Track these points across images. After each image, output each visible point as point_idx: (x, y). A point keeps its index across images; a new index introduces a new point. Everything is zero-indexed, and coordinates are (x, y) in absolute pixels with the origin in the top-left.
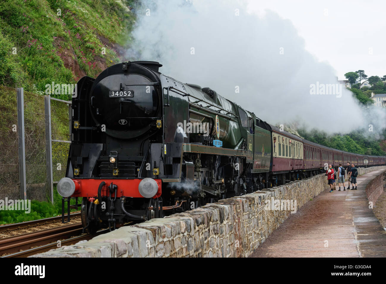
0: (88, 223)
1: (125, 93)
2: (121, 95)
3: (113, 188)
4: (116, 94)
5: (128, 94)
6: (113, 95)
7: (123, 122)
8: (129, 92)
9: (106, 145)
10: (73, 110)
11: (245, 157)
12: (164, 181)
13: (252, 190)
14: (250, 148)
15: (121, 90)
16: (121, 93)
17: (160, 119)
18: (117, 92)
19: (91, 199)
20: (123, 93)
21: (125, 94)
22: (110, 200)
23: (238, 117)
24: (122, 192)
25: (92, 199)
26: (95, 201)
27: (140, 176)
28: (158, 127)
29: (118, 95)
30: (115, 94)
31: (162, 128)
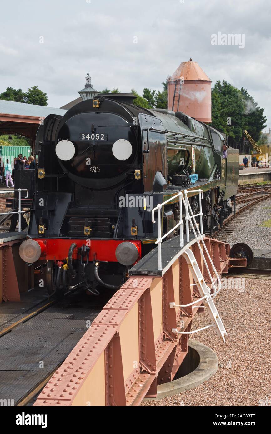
0: (54, 290)
1: (97, 136)
2: (93, 138)
3: (85, 251)
4: (87, 137)
5: (101, 137)
6: (83, 138)
7: (95, 169)
8: (102, 135)
9: (75, 194)
10: (37, 155)
11: (219, 186)
12: (144, 243)
13: (223, 219)
14: (223, 175)
15: (93, 132)
16: (93, 135)
17: (138, 169)
18: (88, 135)
19: (59, 263)
20: (95, 136)
21: (97, 138)
22: (81, 265)
23: (212, 141)
24: (95, 255)
25: (61, 263)
26: (64, 266)
27: (116, 236)
28: (136, 177)
29: (89, 138)
30: (85, 137)
31: (141, 179)
